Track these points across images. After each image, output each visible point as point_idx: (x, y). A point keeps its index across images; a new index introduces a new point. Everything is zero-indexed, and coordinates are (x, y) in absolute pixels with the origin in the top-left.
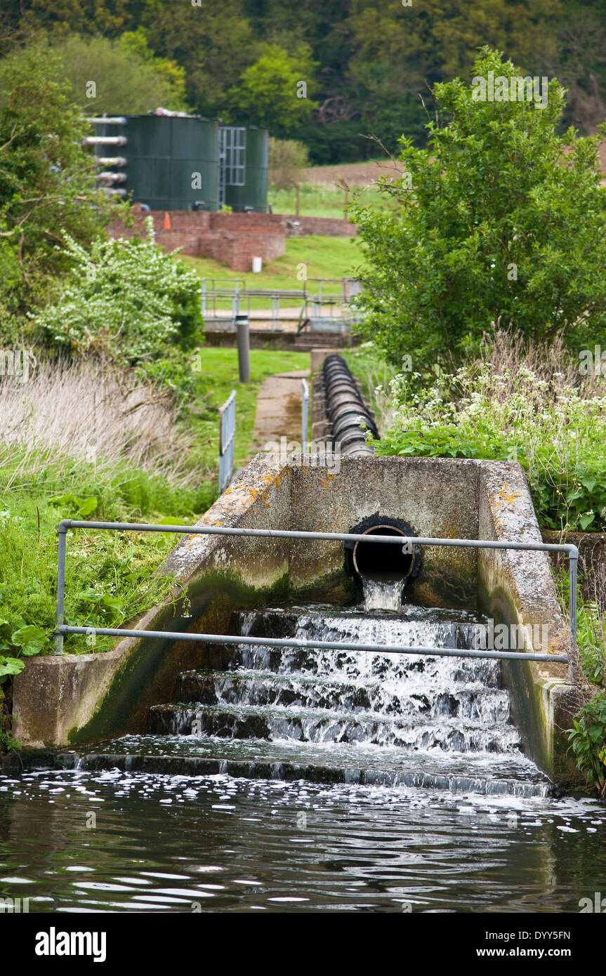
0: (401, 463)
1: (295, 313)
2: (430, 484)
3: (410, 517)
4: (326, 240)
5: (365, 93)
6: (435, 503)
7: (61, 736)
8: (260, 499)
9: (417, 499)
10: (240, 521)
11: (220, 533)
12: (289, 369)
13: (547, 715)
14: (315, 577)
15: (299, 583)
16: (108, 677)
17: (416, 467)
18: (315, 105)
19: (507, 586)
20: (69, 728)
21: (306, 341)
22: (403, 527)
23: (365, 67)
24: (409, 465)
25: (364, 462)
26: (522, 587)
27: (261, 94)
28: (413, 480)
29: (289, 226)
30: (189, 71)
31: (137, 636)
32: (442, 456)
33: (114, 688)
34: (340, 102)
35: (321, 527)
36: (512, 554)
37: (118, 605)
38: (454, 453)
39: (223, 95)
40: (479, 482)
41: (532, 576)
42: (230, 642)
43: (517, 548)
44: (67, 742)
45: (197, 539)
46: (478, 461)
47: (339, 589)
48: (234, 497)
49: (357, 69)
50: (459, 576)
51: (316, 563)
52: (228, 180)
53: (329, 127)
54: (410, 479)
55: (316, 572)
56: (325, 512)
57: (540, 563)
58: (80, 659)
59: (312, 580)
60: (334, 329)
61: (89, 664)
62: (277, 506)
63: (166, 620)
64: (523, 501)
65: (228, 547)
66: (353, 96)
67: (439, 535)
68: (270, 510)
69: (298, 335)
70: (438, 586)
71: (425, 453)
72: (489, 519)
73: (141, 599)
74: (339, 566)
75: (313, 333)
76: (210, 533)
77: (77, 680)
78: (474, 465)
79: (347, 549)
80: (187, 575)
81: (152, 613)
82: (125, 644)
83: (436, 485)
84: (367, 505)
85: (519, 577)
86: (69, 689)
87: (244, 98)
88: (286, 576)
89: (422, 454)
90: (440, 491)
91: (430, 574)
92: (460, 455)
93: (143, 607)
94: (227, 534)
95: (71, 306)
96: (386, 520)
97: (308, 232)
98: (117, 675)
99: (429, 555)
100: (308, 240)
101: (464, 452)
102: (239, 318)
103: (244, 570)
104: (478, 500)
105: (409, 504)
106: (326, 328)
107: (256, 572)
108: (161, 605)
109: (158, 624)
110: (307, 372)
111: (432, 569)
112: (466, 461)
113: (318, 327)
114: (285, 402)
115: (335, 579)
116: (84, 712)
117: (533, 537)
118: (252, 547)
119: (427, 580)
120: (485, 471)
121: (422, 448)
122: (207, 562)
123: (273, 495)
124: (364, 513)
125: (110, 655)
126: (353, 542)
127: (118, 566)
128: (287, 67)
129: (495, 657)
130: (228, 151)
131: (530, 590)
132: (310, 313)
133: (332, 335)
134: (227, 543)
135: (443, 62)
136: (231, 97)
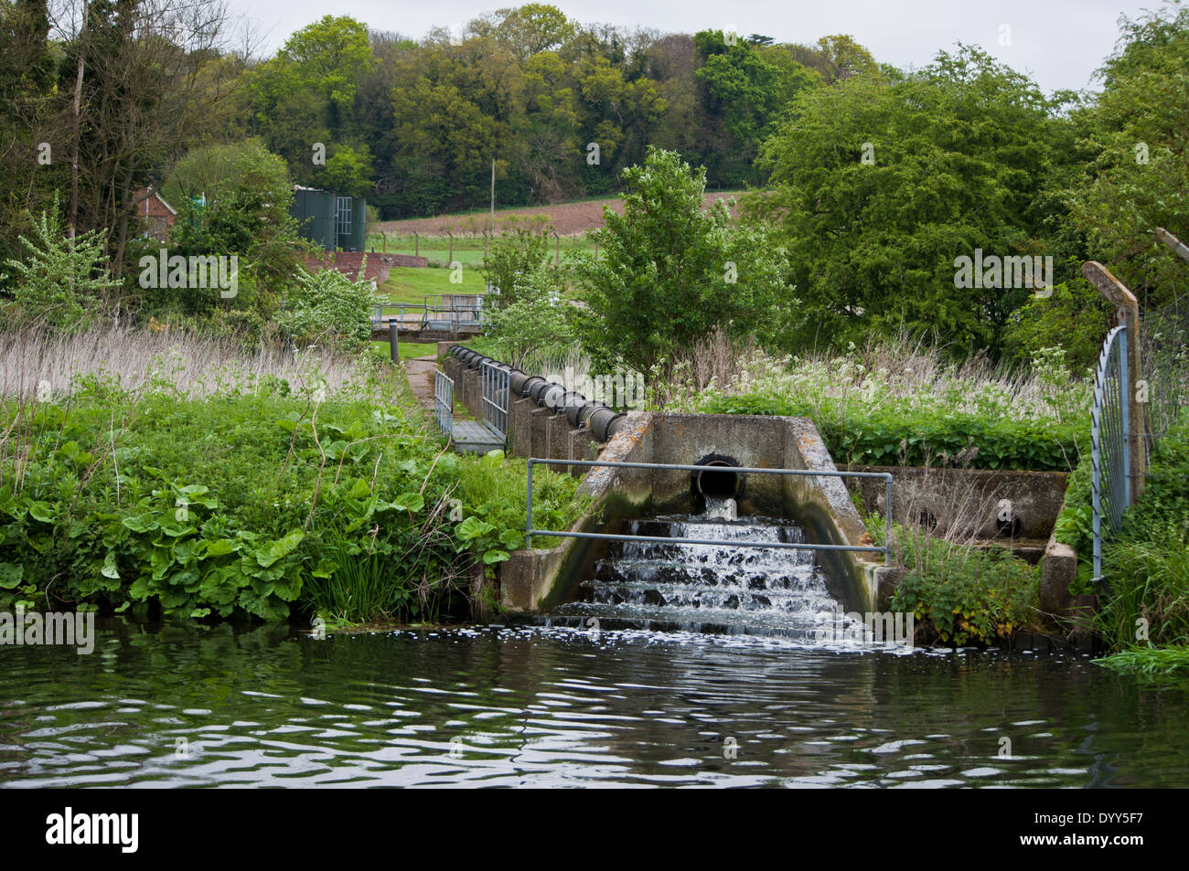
0: (730, 419)
1: (419, 318)
2: (750, 433)
3: (737, 456)
4: (410, 270)
5: (405, 175)
6: (753, 446)
7: (534, 605)
8: (637, 443)
9: (741, 443)
10: (627, 458)
11: (616, 466)
12: (421, 355)
13: (870, 587)
14: (670, 496)
15: (659, 500)
16: (558, 565)
17: (741, 421)
18: (373, 183)
19: (819, 500)
20: (537, 599)
21: (426, 336)
22: (730, 461)
23: (404, 159)
24: (736, 420)
25: (704, 418)
26: (833, 502)
27: (335, 177)
28: (738, 430)
29: (386, 260)
30: (290, 162)
31: (572, 536)
32: (755, 414)
33: (561, 572)
34: (389, 181)
35: (674, 462)
36: (820, 479)
37: (560, 516)
38: (763, 412)
39: (312, 177)
40: (784, 431)
41: (837, 494)
42: (619, 539)
43: (825, 475)
44: (537, 608)
45: (602, 470)
46: (784, 417)
47: (687, 504)
48: (620, 442)
49: (399, 161)
50: (770, 494)
51: (671, 487)
52: (340, 231)
53: (382, 197)
54: (736, 430)
55: (670, 493)
56: (677, 452)
57: (838, 485)
58: (543, 552)
59: (669, 498)
60: (445, 328)
61: (548, 556)
62: (647, 449)
63: (589, 525)
64: (820, 445)
65: (620, 476)
66: (397, 177)
67: (756, 466)
68: (642, 451)
69: (421, 332)
70: (756, 502)
71: (744, 412)
72: (796, 456)
73: (572, 513)
74: (687, 489)
75: (431, 331)
76: (609, 466)
77: (542, 566)
78: (780, 420)
79: (693, 476)
80: (599, 495)
81: (581, 521)
82: (567, 542)
83: (754, 434)
84: (706, 448)
85: (829, 496)
86: (538, 573)
87: (325, 178)
88: (651, 496)
89: (742, 412)
90: (757, 438)
91: (749, 493)
92: (767, 413)
93: (575, 517)
94: (621, 467)
95: (301, 313)
96: (719, 457)
97: (397, 264)
98: (563, 563)
99: (750, 480)
100: (399, 270)
101: (770, 411)
102: (391, 321)
103: (629, 492)
104: (783, 443)
105: (736, 446)
106: (440, 327)
107: (635, 493)
108: (586, 516)
109: (585, 528)
110: (435, 357)
111: (751, 490)
112: (775, 417)
113: (435, 327)
114: (426, 376)
115: (684, 497)
116: (545, 589)
117: (831, 467)
118: (633, 476)
119: (748, 497)
120: (789, 424)
121: (741, 408)
122: (609, 486)
123: (644, 442)
124: (704, 453)
125: (558, 550)
126: (698, 471)
127: (553, 489)
128: (353, 159)
129: (811, 549)
130: (340, 213)
131: (838, 504)
132: (431, 317)
133: (444, 332)
134: (621, 473)
135: (456, 156)
136: (317, 178)
